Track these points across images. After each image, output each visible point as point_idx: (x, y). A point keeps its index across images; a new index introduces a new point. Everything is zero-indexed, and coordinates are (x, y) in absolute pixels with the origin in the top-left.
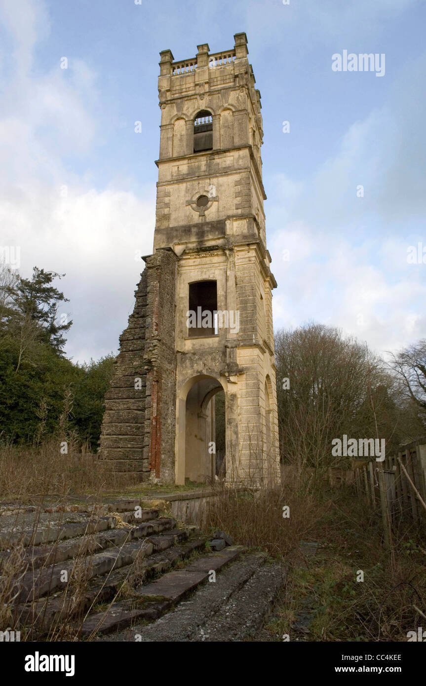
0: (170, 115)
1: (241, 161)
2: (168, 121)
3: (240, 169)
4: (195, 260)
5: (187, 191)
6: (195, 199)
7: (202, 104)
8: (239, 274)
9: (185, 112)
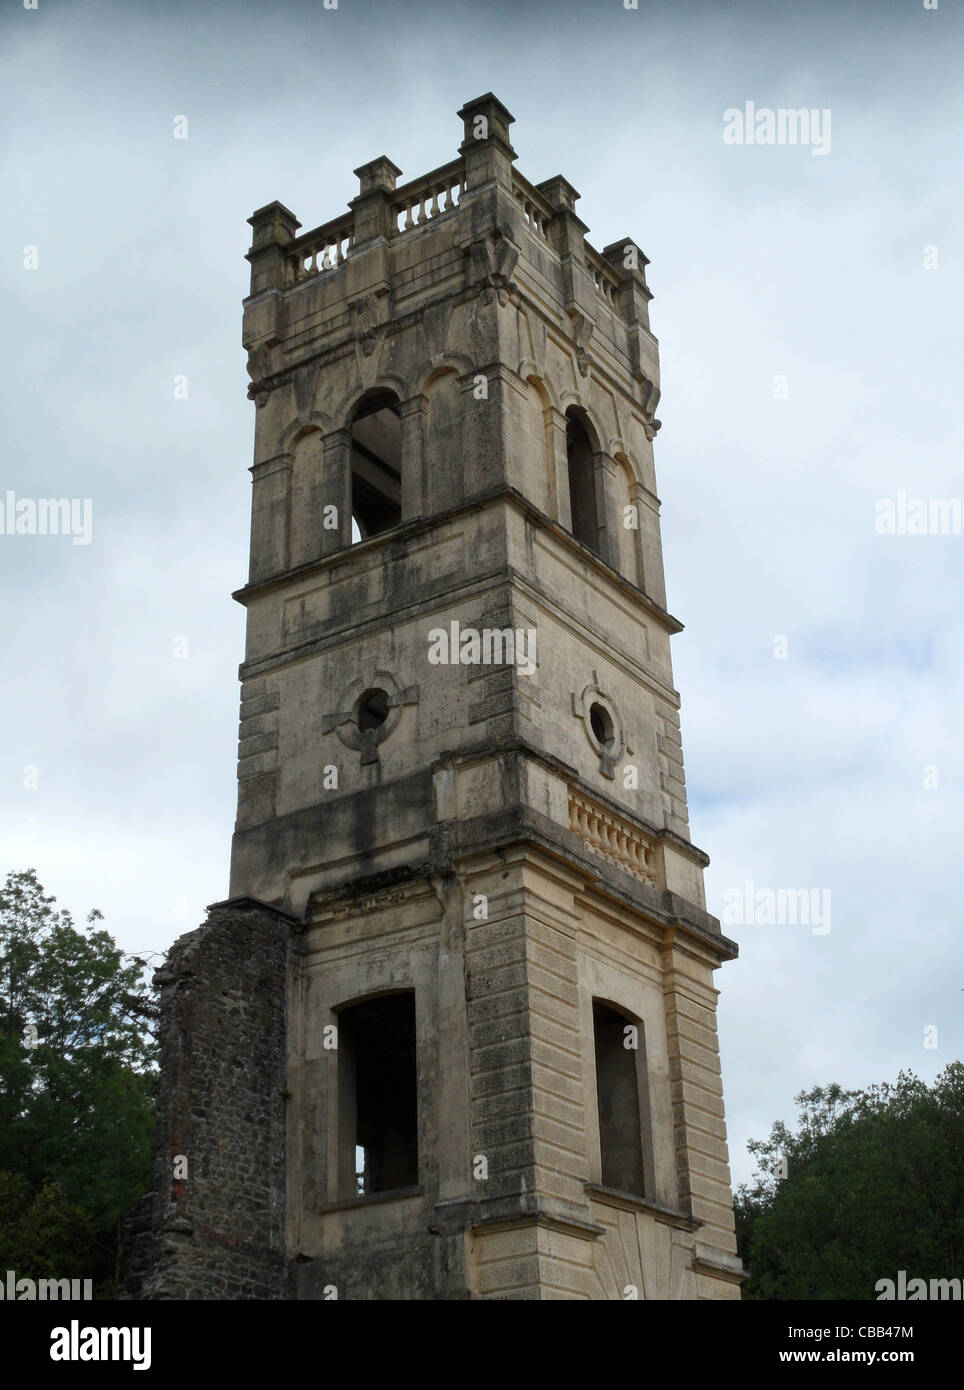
0: (280, 425)
1: (484, 547)
2: (274, 446)
3: (479, 579)
4: (351, 923)
5: (328, 679)
6: (349, 706)
7: (368, 370)
8: (476, 959)
9: (320, 407)
